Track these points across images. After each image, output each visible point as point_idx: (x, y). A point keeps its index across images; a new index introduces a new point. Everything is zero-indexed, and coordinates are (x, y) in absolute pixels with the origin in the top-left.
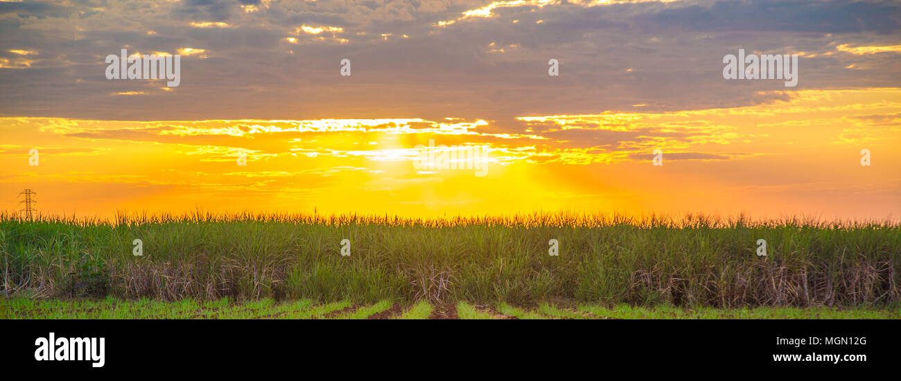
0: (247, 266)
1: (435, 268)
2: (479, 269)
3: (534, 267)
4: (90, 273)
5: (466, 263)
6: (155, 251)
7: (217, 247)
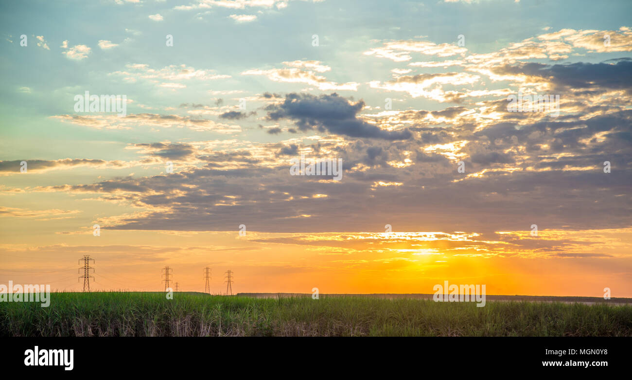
0: (347, 325)
1: (450, 328)
2: (476, 329)
3: (507, 329)
4: (263, 328)
5: (468, 325)
6: (298, 316)
7: (331, 314)
